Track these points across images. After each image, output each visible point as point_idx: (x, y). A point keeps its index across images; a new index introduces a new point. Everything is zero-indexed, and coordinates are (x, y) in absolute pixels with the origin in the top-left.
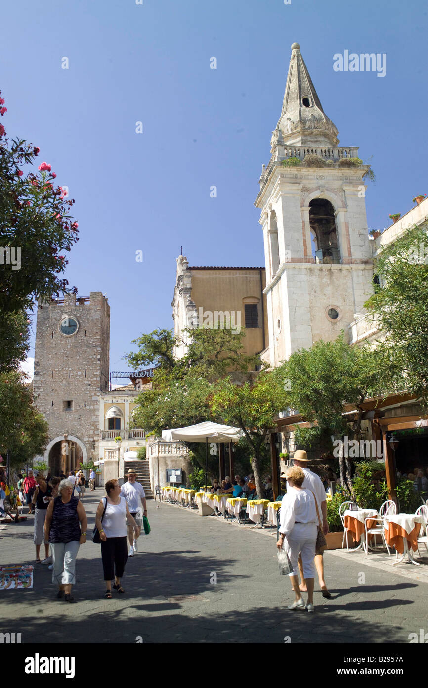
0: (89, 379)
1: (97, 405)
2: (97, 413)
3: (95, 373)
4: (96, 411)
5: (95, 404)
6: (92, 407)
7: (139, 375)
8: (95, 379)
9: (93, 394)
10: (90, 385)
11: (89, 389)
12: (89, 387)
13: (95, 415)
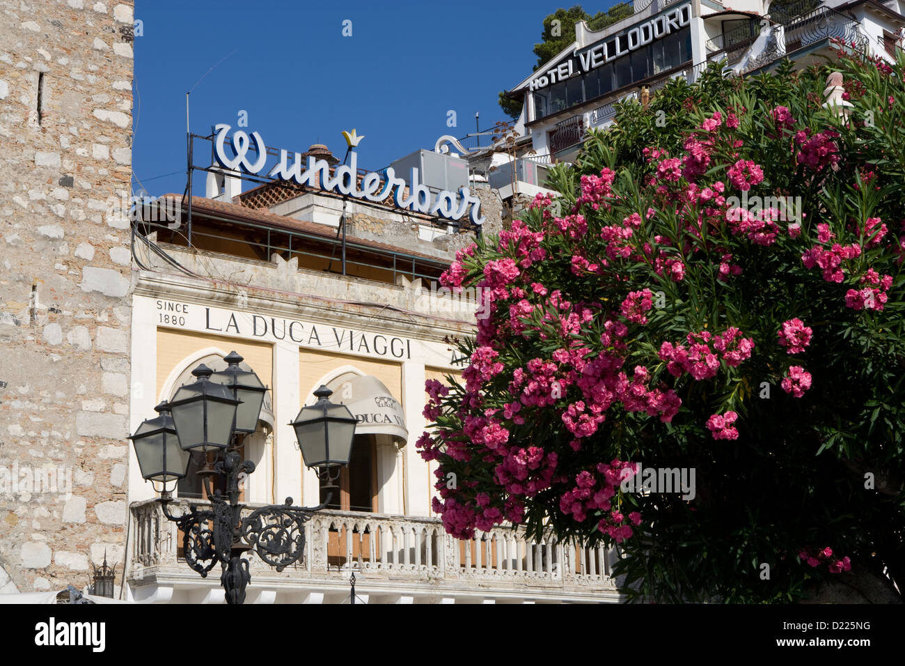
0: (65, 141)
1: (113, 323)
2: (111, 381)
3: (101, 114)
4: (109, 364)
5: (104, 317)
6: (81, 336)
7: (360, 186)
8: (101, 152)
9: (86, 251)
10: (67, 182)
11: (61, 210)
12: (62, 193)
13: (99, 394)
